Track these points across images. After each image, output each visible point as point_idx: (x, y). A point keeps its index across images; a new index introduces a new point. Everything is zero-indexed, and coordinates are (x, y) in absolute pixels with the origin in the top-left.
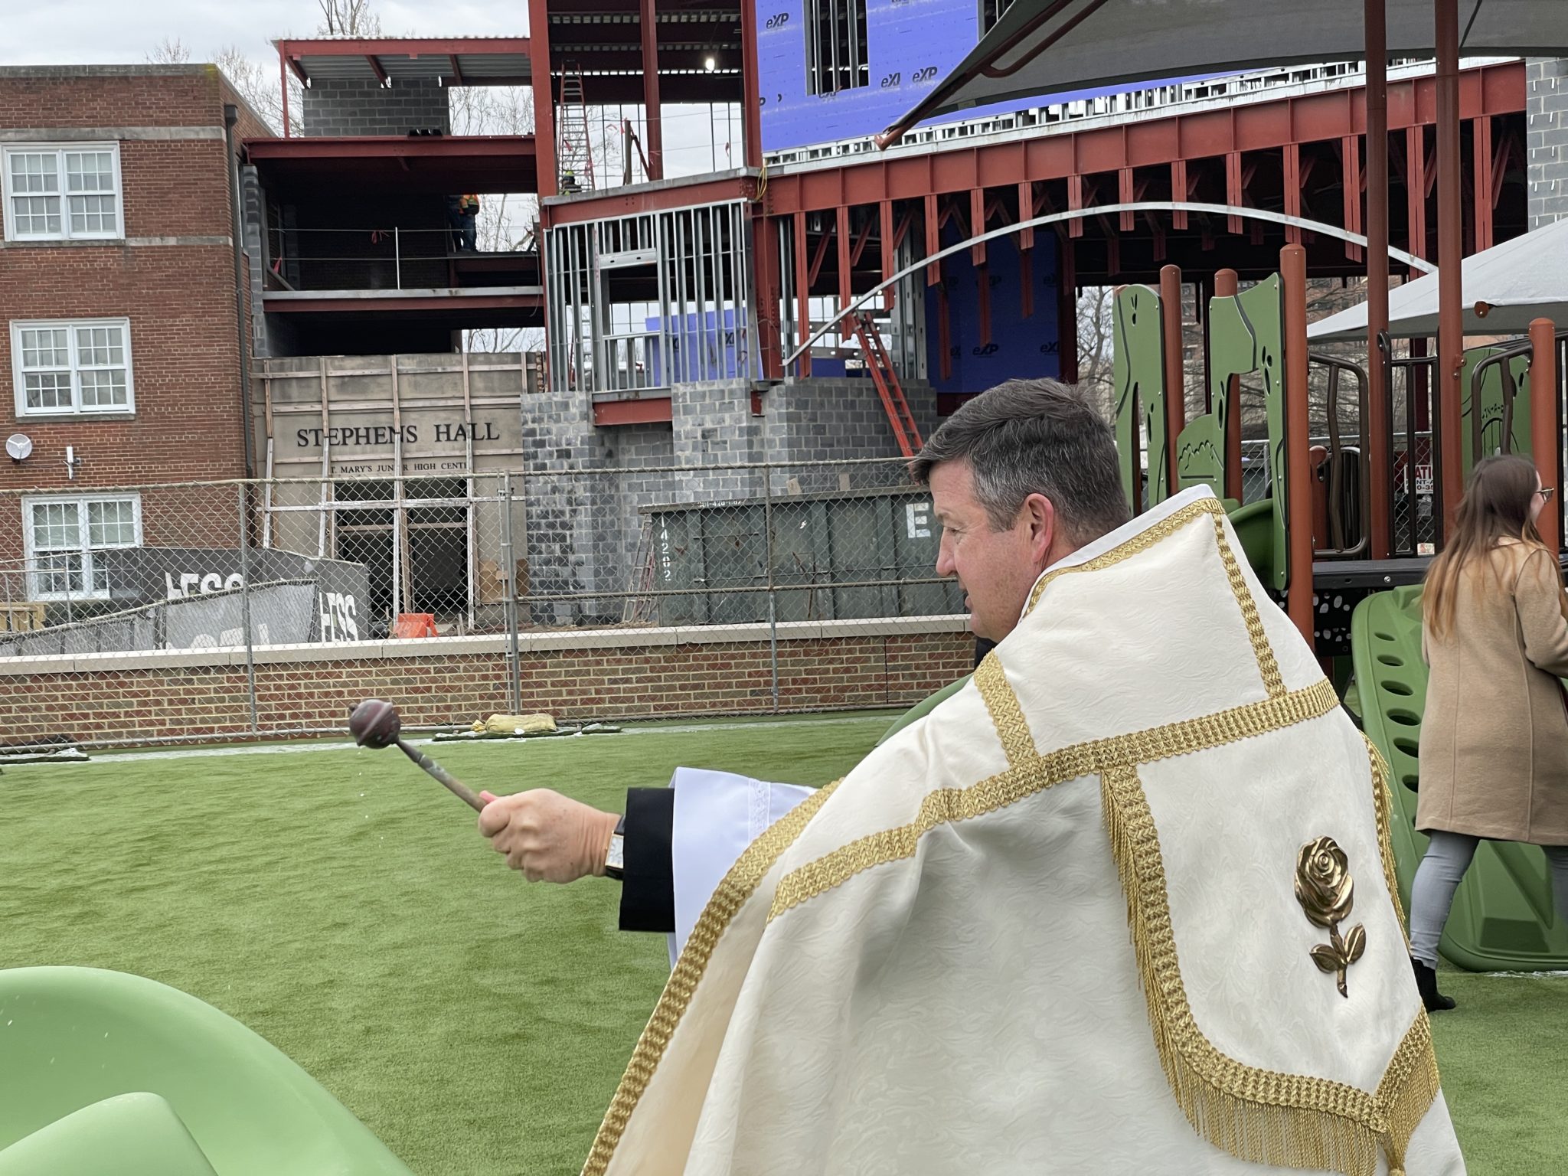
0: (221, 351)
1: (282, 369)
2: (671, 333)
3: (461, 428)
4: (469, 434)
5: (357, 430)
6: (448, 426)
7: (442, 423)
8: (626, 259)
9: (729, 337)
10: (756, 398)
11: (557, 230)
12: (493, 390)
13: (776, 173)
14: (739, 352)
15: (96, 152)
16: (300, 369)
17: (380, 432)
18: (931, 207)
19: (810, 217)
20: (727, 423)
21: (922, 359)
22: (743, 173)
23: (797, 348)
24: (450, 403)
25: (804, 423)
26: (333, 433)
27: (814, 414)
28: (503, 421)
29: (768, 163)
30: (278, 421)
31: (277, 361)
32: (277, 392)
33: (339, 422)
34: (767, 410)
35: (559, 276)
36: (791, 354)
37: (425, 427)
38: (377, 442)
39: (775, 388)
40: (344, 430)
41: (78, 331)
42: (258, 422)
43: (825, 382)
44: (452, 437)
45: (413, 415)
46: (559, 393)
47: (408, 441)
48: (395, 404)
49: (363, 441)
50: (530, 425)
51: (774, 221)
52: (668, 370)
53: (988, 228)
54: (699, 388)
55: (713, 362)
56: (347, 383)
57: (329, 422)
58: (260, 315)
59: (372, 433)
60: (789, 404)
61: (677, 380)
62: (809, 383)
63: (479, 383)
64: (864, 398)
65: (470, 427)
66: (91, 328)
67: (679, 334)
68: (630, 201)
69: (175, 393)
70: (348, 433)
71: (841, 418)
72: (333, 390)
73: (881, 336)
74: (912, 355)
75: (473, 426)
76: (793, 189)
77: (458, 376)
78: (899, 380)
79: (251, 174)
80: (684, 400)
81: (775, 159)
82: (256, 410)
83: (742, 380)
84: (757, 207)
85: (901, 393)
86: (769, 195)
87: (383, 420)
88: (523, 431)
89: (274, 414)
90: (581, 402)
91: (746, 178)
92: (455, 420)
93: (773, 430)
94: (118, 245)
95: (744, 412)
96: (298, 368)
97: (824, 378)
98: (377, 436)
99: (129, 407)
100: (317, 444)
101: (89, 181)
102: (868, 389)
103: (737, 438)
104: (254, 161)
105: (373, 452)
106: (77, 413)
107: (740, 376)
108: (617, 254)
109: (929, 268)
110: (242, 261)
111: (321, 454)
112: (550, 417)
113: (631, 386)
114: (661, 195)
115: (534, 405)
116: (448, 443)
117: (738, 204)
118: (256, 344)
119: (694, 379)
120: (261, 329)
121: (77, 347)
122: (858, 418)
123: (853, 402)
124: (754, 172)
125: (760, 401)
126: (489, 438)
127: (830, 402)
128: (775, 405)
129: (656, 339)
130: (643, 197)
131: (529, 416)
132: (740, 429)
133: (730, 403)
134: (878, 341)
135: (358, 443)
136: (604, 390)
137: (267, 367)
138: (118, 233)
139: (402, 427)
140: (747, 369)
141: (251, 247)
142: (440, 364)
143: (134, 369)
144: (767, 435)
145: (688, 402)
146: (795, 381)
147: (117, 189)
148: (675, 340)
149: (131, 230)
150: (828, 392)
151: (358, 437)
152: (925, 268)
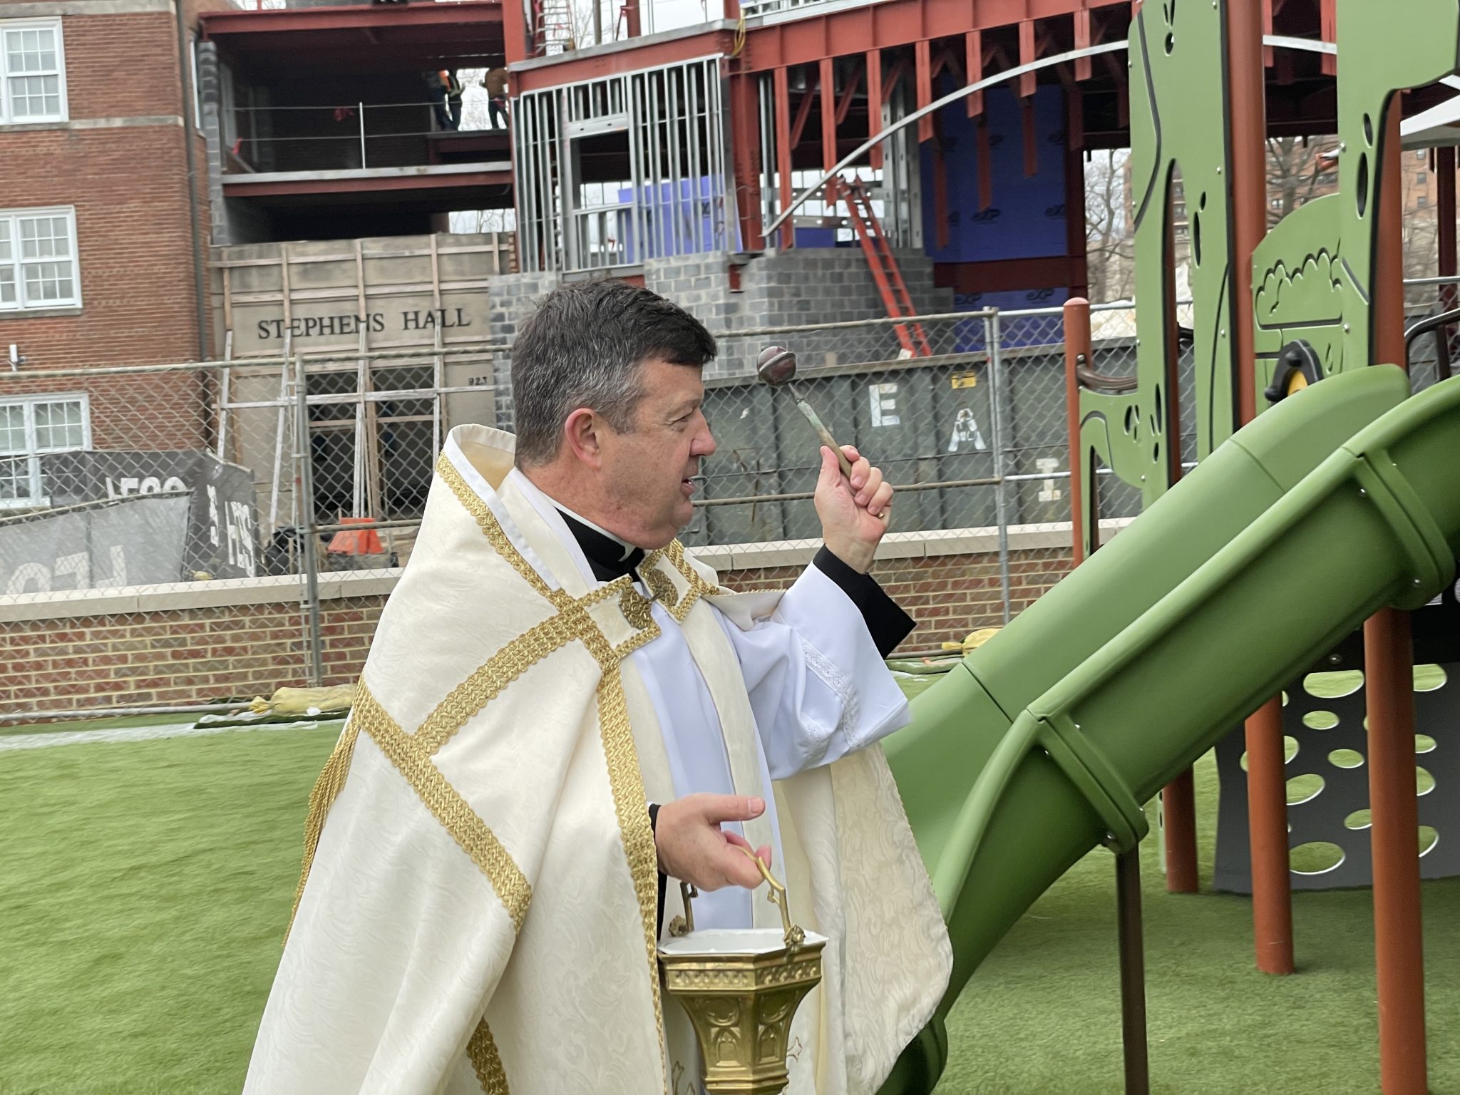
0: (171, 239)
1: (241, 256)
2: (644, 204)
3: (430, 315)
4: (438, 321)
5: (321, 319)
6: (416, 313)
7: (411, 310)
8: (596, 126)
9: (705, 206)
10: (734, 272)
11: (525, 98)
12: (462, 273)
13: (754, 25)
14: (716, 223)
15: (38, 29)
16: (260, 257)
17: (345, 321)
18: (923, 54)
19: (793, 72)
20: (704, 300)
21: (917, 226)
22: (718, 26)
23: (778, 216)
24: (419, 288)
25: (786, 298)
26: (296, 323)
27: (798, 289)
28: (474, 306)
29: (746, 14)
30: (237, 311)
31: (236, 249)
32: (237, 281)
33: (301, 312)
34: (747, 285)
35: (527, 148)
36: (772, 221)
37: (392, 314)
38: (342, 333)
39: (755, 261)
40: (307, 320)
41: (22, 222)
42: (216, 314)
43: (810, 253)
44: (421, 324)
45: (379, 302)
46: (528, 274)
47: (375, 330)
48: (360, 292)
49: (327, 331)
50: (499, 310)
51: (754, 78)
52: (642, 245)
53: (986, 73)
54: (674, 262)
55: (688, 234)
56: (309, 269)
57: (291, 312)
58: (218, 199)
59: (336, 323)
60: (769, 278)
61: (651, 255)
62: (792, 255)
63: (448, 266)
64: (853, 269)
65: (439, 314)
66: (35, 218)
67: (652, 205)
68: (600, 62)
69: (123, 285)
70: (311, 324)
71: (827, 292)
72: (295, 279)
73: (872, 202)
74: (905, 222)
75: (443, 312)
76: (773, 41)
77: (426, 259)
78: (891, 250)
79: (206, 50)
80: (658, 277)
81: (753, 10)
82: (215, 301)
83: (719, 253)
84: (734, 63)
85: (892, 263)
86: (747, 50)
87: (348, 308)
88: (492, 316)
89: (234, 305)
90: (551, 282)
91: (724, 32)
92: (424, 306)
93: (753, 306)
94: (62, 128)
95: (721, 288)
96: (258, 255)
97: (809, 250)
98: (342, 326)
99: (76, 301)
100: (279, 336)
101: (31, 60)
102: (858, 260)
103: (714, 316)
104: (212, 37)
105: (338, 343)
106: (21, 309)
107: (717, 248)
108: (588, 121)
109: (921, 123)
110: (196, 143)
111: (282, 346)
112: (519, 300)
113: (604, 263)
114: (633, 55)
115: (503, 287)
116: (417, 331)
117: (713, 61)
118: (215, 232)
119: (669, 253)
120: (221, 215)
121: (20, 239)
122: (846, 291)
123: (841, 274)
124: (731, 25)
125: (739, 276)
126: (460, 324)
127: (815, 275)
128: (756, 279)
129: (628, 211)
130: (614, 59)
131: (497, 300)
132: (718, 306)
133: (707, 278)
134: (868, 208)
135: (321, 333)
136: (575, 269)
137: (225, 255)
138: (62, 116)
139: (368, 316)
140: (725, 241)
141: (209, 128)
142: (407, 247)
143: (81, 260)
144: (746, 311)
145: (662, 279)
146: (778, 252)
147: (60, 69)
148: (649, 213)
149: (75, 112)
150: (811, 264)
151: (322, 327)
152: (915, 123)
